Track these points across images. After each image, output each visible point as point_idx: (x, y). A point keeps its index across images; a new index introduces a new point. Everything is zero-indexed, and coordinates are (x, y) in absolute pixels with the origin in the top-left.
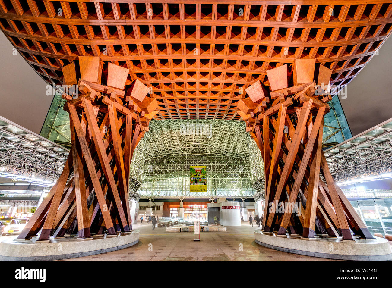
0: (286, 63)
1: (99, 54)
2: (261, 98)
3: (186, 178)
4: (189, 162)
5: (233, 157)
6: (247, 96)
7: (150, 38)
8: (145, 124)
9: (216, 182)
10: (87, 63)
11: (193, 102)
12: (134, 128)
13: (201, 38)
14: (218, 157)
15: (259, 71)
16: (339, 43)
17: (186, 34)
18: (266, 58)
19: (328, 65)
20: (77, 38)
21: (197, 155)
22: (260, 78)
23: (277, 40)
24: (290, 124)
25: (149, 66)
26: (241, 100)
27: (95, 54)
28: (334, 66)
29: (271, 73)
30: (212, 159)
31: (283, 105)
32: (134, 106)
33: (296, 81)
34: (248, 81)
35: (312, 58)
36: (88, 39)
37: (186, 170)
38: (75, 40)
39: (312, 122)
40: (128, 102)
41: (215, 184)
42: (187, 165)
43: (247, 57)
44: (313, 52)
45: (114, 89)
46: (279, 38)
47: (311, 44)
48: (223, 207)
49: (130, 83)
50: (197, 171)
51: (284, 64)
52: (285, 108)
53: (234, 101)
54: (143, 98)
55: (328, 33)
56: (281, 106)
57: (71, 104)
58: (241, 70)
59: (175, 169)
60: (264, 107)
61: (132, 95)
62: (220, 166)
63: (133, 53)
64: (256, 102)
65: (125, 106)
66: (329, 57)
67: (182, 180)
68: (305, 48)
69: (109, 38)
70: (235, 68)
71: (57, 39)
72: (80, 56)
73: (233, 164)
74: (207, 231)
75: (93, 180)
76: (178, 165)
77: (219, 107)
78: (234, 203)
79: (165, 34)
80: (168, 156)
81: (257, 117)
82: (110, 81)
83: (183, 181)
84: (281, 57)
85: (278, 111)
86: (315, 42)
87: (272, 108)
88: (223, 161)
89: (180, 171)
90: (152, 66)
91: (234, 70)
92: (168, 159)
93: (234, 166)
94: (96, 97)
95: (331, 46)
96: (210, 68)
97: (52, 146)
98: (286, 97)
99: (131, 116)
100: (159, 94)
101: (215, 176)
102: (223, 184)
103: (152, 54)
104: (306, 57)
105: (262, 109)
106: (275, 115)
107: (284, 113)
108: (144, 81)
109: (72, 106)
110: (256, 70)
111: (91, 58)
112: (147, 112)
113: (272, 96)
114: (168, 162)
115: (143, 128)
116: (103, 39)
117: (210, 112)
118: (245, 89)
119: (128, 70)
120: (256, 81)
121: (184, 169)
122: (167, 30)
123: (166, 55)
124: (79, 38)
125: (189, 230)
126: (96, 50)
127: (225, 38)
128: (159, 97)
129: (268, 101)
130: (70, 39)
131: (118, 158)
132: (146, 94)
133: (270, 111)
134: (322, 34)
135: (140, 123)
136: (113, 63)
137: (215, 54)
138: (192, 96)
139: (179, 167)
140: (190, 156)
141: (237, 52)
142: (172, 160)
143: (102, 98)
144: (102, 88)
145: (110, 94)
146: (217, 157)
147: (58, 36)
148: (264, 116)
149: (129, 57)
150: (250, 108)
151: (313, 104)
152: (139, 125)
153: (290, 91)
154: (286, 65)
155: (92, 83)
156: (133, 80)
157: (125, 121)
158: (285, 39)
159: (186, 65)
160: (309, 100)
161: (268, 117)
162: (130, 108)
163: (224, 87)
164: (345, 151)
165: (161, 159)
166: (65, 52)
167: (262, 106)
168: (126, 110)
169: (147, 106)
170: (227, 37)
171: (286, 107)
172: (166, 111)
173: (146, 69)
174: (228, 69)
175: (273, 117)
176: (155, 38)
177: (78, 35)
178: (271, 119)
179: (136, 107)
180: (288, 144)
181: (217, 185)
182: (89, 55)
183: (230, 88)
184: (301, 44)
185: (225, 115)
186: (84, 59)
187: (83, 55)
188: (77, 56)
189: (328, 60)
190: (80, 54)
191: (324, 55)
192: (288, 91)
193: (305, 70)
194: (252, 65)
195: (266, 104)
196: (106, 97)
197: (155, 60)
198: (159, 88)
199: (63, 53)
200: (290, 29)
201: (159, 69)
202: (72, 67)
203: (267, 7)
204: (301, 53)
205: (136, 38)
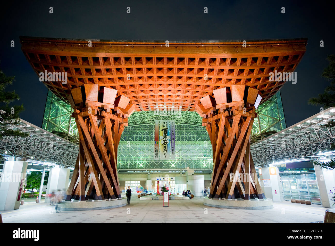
0: (226, 87)
1: (98, 83)
2: (210, 107)
7: (133, 74)
10: (90, 89)
13: (167, 73)
14: (188, 128)
15: (208, 90)
16: (259, 76)
17: (157, 71)
18: (212, 84)
19: (255, 87)
22: (209, 94)
23: (218, 74)
24: (228, 127)
26: (197, 105)
27: (95, 82)
28: (259, 87)
29: (215, 92)
30: (181, 130)
31: (223, 116)
32: (120, 114)
34: (201, 95)
35: (242, 84)
36: (92, 75)
38: (84, 76)
40: (116, 112)
43: (199, 83)
44: (243, 80)
45: (108, 105)
47: (240, 77)
51: (224, 87)
53: (192, 105)
54: (126, 106)
55: (251, 71)
57: (80, 116)
58: (195, 89)
60: (212, 114)
61: (119, 106)
62: (189, 137)
63: (120, 81)
64: (207, 109)
65: (115, 115)
66: (254, 83)
68: (237, 79)
69: (106, 74)
70: (191, 88)
72: (85, 84)
73: (203, 134)
76: (145, 137)
80: (134, 127)
81: (208, 119)
82: (105, 99)
84: (222, 83)
85: (220, 118)
86: (243, 76)
88: (192, 131)
90: (133, 87)
92: (134, 130)
94: (98, 112)
98: (225, 111)
99: (118, 120)
100: (137, 101)
103: (134, 81)
104: (239, 83)
106: (219, 120)
107: (223, 121)
108: (127, 95)
110: (206, 89)
111: (93, 86)
113: (217, 108)
114: (134, 133)
116: (102, 75)
118: (199, 99)
119: (117, 91)
120: (206, 95)
122: (145, 70)
123: (143, 82)
125: (159, 199)
126: (96, 80)
127: (183, 73)
128: (137, 103)
129: (215, 110)
132: (129, 102)
134: (247, 72)
135: (123, 123)
136: (107, 87)
137: (177, 81)
138: (162, 102)
141: (192, 80)
142: (138, 131)
143: (101, 112)
144: (100, 104)
145: (106, 110)
146: (186, 128)
148: (212, 120)
149: (118, 84)
150: (204, 111)
153: (228, 105)
155: (94, 102)
156: (119, 95)
157: (114, 123)
159: (157, 87)
160: (238, 114)
161: (215, 121)
162: (118, 115)
164: (267, 144)
165: (127, 130)
166: (75, 81)
167: (210, 114)
169: (128, 110)
171: (225, 117)
173: (129, 90)
174: (187, 88)
176: (136, 74)
177: (85, 72)
178: (217, 122)
182: (91, 83)
183: (189, 98)
184: (234, 77)
186: (88, 86)
187: (87, 84)
188: (83, 83)
189: (255, 85)
190: (85, 83)
191: (251, 82)
192: (226, 106)
193: (238, 92)
194: (203, 87)
195: (213, 112)
196: (104, 112)
197: (135, 85)
198: (137, 99)
199: (73, 81)
200: (225, 69)
201: (138, 89)
202: (79, 90)
203: (209, 59)
204: (235, 82)
205: (124, 74)
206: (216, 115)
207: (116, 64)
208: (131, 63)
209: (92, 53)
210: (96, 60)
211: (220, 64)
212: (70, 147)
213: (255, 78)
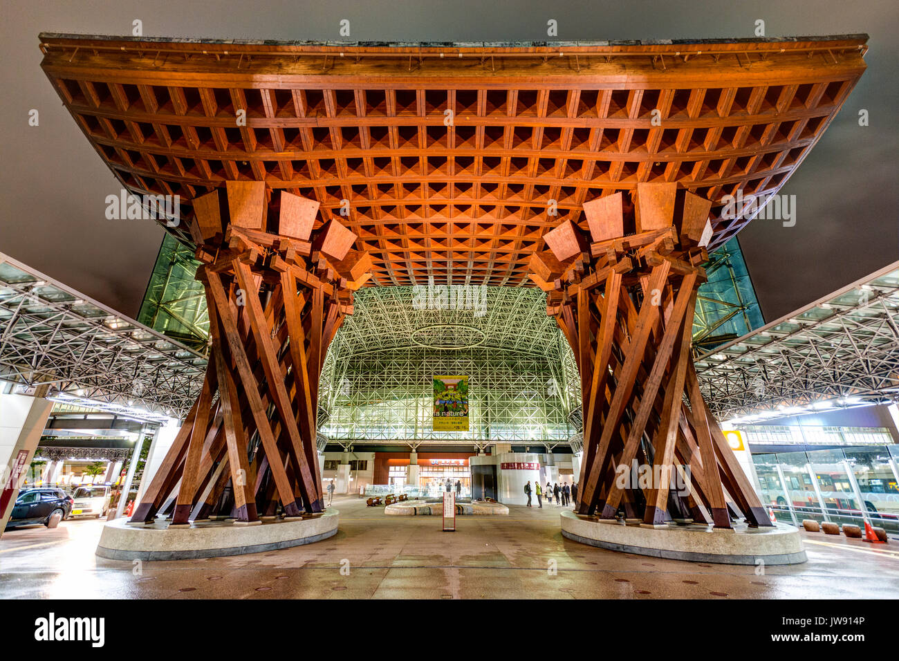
0: (620, 190)
1: (263, 177)
2: (574, 253)
3: (423, 401)
4: (431, 365)
5: (526, 355)
6: (546, 247)
7: (360, 147)
8: (346, 301)
9: (489, 409)
10: (242, 194)
11: (441, 258)
12: (326, 309)
13: (456, 146)
14: (495, 355)
15: (568, 203)
16: (720, 154)
17: (428, 139)
18: (581, 181)
19: (702, 192)
20: (225, 149)
21: (447, 351)
22: (570, 215)
23: (601, 148)
25: (356, 196)
26: (535, 255)
27: (256, 177)
28: (714, 193)
29: (590, 208)
30: (481, 359)
31: (614, 272)
32: (327, 270)
33: (640, 225)
35: (669, 181)
36: (245, 150)
37: (424, 382)
38: (222, 153)
39: (672, 302)
40: (316, 264)
41: (487, 412)
42: (426, 372)
43: (544, 179)
44: (671, 169)
45: (292, 241)
46: (604, 145)
47: (665, 156)
48: (503, 464)
49: (320, 225)
50: (447, 386)
51: (617, 191)
52: (619, 277)
53: (521, 256)
54: (344, 254)
55: (699, 136)
56: (611, 272)
57: (211, 271)
58: (534, 201)
59: (399, 380)
60: (580, 272)
61: (324, 249)
62: (497, 374)
63: (327, 174)
64: (564, 261)
65: (311, 272)
66: (704, 177)
67: (414, 404)
68: (655, 163)
69: (285, 149)
70: (522, 197)
71: (187, 151)
72: (228, 179)
73: (527, 369)
74: (470, 515)
75: (255, 415)
76: (406, 372)
77: (492, 266)
78: (527, 457)
79: (388, 139)
80: (385, 352)
81: (567, 289)
82: (283, 226)
83: (417, 406)
84: (609, 178)
85: (605, 280)
86: (675, 153)
87: (594, 274)
88: (504, 362)
89: (410, 384)
90: (362, 195)
91: (522, 202)
92: (385, 359)
93: (528, 374)
94: (260, 258)
95: (704, 159)
96: (472, 198)
97: (173, 349)
98: (619, 257)
99: (321, 288)
100: (374, 243)
101: (487, 397)
102: (504, 414)
103: (364, 175)
104: (658, 178)
105: (575, 277)
106: (601, 287)
107: (616, 286)
108: (346, 221)
109: (213, 273)
110: (563, 202)
111: (250, 185)
112: (350, 278)
113: (594, 253)
114: (384, 365)
115: (343, 308)
116: (273, 150)
117: (474, 275)
118: (543, 235)
119: (318, 204)
120: (563, 221)
121: (419, 380)
122: (393, 134)
123: (389, 176)
124: (228, 148)
125: (432, 513)
127: (502, 146)
128: (374, 249)
129: (588, 261)
130: (212, 152)
131: (299, 372)
132: (351, 244)
133: (591, 280)
134: (685, 139)
135: (337, 300)
136: (290, 191)
137: (484, 173)
138: (440, 247)
139: (408, 377)
140: (433, 351)
141: (527, 169)
142: (393, 361)
143: (269, 258)
144: (269, 239)
145: (285, 252)
146: (491, 355)
147: (190, 146)
148: (579, 290)
149: (321, 181)
150: (554, 271)
151: (671, 269)
152: (335, 306)
153: (628, 243)
154: (620, 194)
155: (252, 231)
156: (325, 221)
157: (311, 298)
158: (617, 148)
159: (427, 193)
160: (662, 263)
161: (587, 291)
162: (322, 275)
163: (502, 230)
165: (370, 358)
166: (201, 173)
167: (574, 271)
168: (312, 280)
169: (351, 267)
170: (506, 145)
171: (621, 275)
172: (386, 273)
173: (352, 201)
174: (508, 199)
175: (597, 291)
176: (371, 147)
177: (227, 143)
178: (594, 294)
179: (332, 274)
180: (624, 346)
181: (492, 415)
182: (244, 177)
183: (514, 232)
184: (645, 157)
185: (506, 279)
186: (237, 186)
187: (234, 179)
188: (222, 179)
189: (701, 184)
190: (229, 176)
191: (694, 174)
192: (623, 244)
193: (657, 203)
194: (555, 193)
195: (582, 267)
196: (278, 257)
197: (369, 186)
198: (376, 234)
199: (197, 173)
200: (624, 130)
201: (376, 200)
202: (212, 199)
203: (579, 94)
204: (649, 172)
205: (334, 148)
206: (592, 273)
207: (311, 114)
208: (354, 113)
209: (241, 77)
210: (253, 100)
211: (610, 114)
212: (191, 364)
213: (708, 161)
